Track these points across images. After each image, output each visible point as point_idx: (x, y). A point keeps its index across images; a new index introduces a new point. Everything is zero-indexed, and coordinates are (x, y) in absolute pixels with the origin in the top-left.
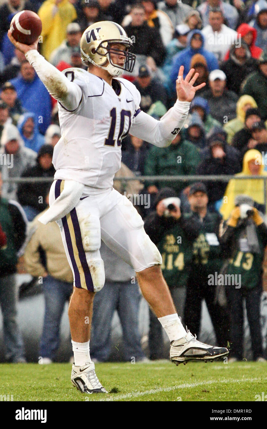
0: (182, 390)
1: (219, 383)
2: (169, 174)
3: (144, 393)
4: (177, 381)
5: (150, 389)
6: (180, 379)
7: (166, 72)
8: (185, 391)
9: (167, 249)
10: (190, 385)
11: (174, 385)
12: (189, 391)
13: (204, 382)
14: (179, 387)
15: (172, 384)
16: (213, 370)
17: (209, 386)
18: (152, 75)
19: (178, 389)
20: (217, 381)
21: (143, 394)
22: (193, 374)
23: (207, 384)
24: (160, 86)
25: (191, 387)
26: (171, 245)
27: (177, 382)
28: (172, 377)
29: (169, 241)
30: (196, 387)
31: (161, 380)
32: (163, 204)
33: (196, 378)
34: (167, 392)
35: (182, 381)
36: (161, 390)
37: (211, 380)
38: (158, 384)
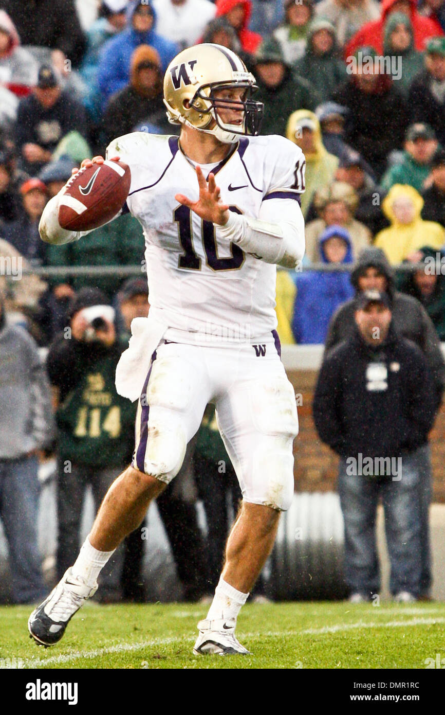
0: (116, 655)
1: (184, 642)
2: (94, 263)
3: (48, 660)
4: (107, 638)
5: (59, 654)
6: (113, 635)
7: (86, 78)
8: (122, 656)
9: (89, 400)
10: (131, 645)
11: (103, 647)
12: (130, 656)
13: (156, 641)
14: (112, 649)
15: (98, 645)
16: (174, 618)
17: (166, 647)
18: (62, 84)
19: (109, 653)
20: (180, 639)
21: (46, 663)
22: (138, 627)
23: (161, 644)
24: (75, 105)
25: (132, 650)
26: (96, 392)
27: (108, 641)
28: (98, 631)
29: (93, 385)
30: (142, 649)
31: (78, 637)
32: (84, 319)
33: (143, 634)
34: (89, 658)
35: (116, 639)
36: (79, 656)
37: (169, 636)
38: (73, 645)
